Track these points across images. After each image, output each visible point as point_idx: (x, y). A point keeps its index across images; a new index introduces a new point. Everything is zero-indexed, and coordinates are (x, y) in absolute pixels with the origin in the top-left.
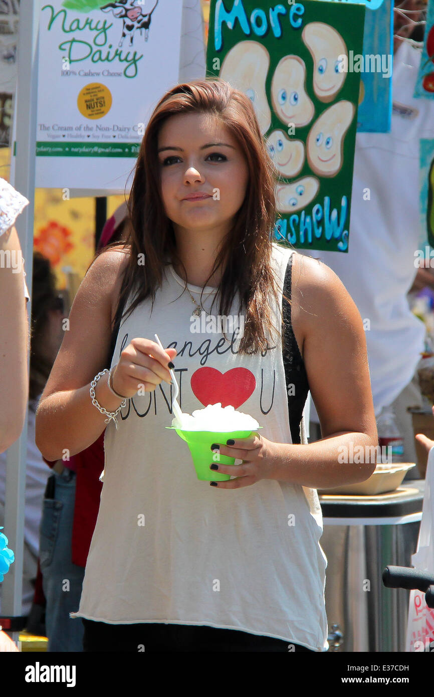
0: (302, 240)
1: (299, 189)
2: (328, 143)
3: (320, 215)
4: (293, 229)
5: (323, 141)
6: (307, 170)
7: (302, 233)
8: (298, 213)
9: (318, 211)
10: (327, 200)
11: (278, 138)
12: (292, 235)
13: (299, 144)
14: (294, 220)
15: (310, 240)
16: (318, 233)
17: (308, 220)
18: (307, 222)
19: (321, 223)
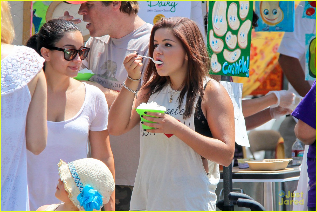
0: (236, 73)
1: (235, 53)
2: (243, 36)
3: (241, 63)
4: (233, 69)
5: (242, 35)
6: (237, 47)
7: (236, 70)
8: (235, 63)
9: (240, 62)
10: (243, 57)
11: (229, 34)
12: (233, 71)
13: (235, 36)
14: (234, 66)
15: (238, 73)
16: (241, 70)
17: (238, 65)
18: (238, 66)
19: (241, 66)
